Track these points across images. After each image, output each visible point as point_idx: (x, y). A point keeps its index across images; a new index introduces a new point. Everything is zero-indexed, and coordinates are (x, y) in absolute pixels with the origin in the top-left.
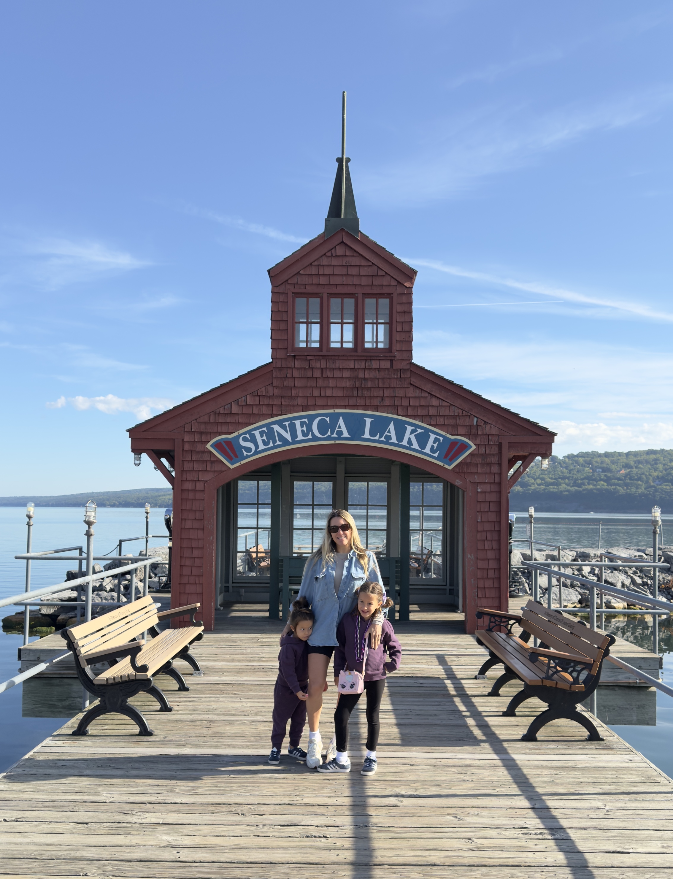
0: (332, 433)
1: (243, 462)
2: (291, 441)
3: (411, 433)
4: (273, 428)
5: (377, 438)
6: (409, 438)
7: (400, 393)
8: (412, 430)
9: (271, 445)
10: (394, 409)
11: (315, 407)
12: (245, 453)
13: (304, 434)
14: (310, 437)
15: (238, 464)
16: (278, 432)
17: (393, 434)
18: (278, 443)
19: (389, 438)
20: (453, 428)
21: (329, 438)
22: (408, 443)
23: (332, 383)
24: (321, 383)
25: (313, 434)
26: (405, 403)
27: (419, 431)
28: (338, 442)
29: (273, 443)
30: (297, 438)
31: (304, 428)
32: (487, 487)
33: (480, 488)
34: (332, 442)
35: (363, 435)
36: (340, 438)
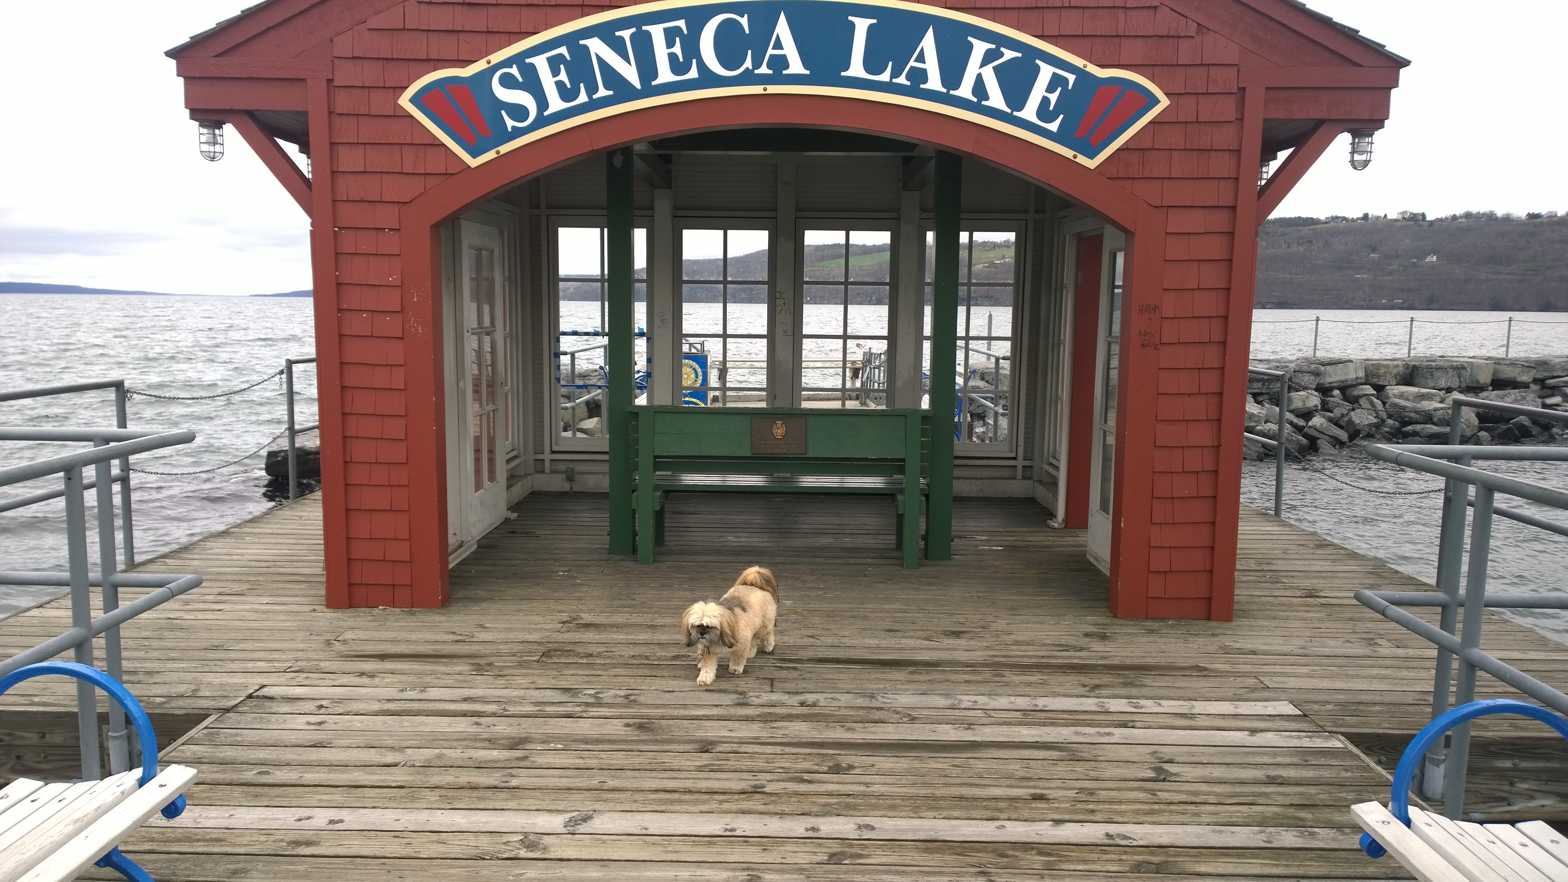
0: (757, 64)
1: (505, 148)
2: (638, 86)
3: (984, 64)
4: (586, 48)
5: (885, 77)
6: (979, 78)
8: (988, 52)
9: (583, 98)
12: (510, 123)
13: (677, 67)
14: (693, 74)
15: (490, 155)
16: (601, 61)
17: (932, 66)
18: (602, 92)
19: (919, 76)
20: (1105, 47)
21: (748, 78)
22: (974, 93)
25: (702, 66)
27: (1009, 54)
28: (773, 89)
29: (589, 95)
30: (656, 76)
31: (677, 49)
32: (1194, 221)
33: (1178, 221)
34: (757, 90)
35: (847, 67)
36: (778, 77)
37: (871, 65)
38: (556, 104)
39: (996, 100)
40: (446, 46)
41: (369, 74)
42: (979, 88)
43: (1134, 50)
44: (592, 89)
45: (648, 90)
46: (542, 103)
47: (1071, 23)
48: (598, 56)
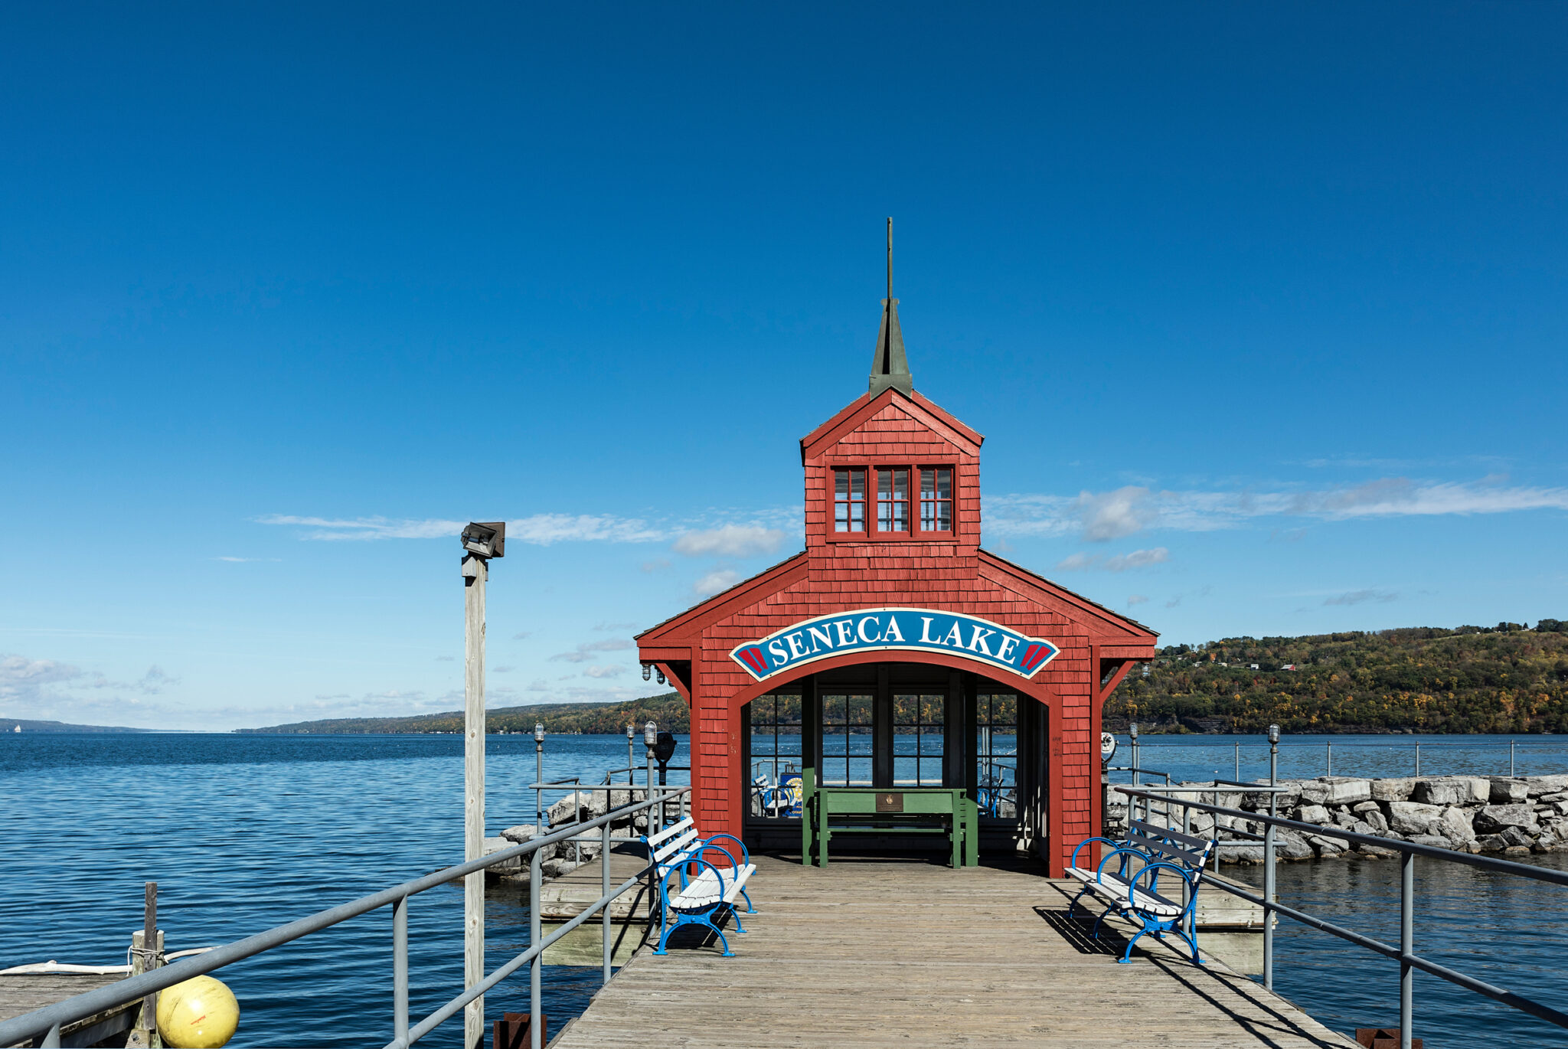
0: (882, 637)
1: (773, 674)
2: (831, 647)
4: (809, 632)
5: (938, 642)
6: (978, 641)
7: (965, 585)
8: (982, 631)
9: (808, 652)
10: (957, 605)
11: (860, 604)
12: (776, 663)
13: (848, 639)
14: (855, 641)
15: (768, 676)
16: (816, 637)
17: (958, 637)
18: (816, 650)
19: (953, 641)
20: (1032, 628)
21: (879, 643)
22: (976, 648)
23: (881, 575)
24: (867, 575)
25: (859, 638)
26: (971, 597)
27: (990, 632)
28: (889, 648)
29: (811, 651)
30: (839, 643)
31: (848, 632)
32: (1075, 701)
33: (1066, 701)
34: (883, 648)
35: (921, 638)
36: (892, 643)
37: (932, 636)
38: (796, 655)
39: (986, 651)
40: (749, 632)
41: (717, 644)
42: (978, 646)
43: (1043, 630)
44: (811, 648)
45: (836, 649)
46: (790, 654)
47: (1016, 619)
48: (815, 636)
